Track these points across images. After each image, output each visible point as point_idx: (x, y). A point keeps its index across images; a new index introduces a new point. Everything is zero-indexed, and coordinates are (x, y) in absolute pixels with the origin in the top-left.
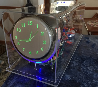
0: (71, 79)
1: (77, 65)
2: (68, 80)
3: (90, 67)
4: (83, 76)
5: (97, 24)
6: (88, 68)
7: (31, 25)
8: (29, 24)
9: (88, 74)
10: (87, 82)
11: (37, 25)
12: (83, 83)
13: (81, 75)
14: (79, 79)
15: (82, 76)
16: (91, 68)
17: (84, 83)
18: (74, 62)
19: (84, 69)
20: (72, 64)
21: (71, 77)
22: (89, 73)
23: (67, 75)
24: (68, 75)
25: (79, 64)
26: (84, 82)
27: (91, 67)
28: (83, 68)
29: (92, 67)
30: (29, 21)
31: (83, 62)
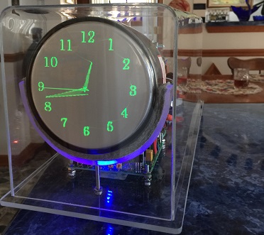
0: (209, 211)
1: (213, 175)
2: (203, 215)
3: (250, 176)
4: (241, 202)
5: (220, 88)
6: (247, 179)
7: (89, 41)
8: (84, 41)
9: (252, 195)
10: (258, 215)
11: (111, 40)
12: (248, 219)
13: (234, 200)
14: (235, 210)
15: (237, 200)
16: (255, 178)
17: (251, 218)
18: (201, 168)
19: (236, 183)
20: (200, 174)
21: (207, 207)
22: (253, 191)
23: (195, 203)
24: (199, 203)
25: (217, 173)
26: (251, 214)
27: (253, 175)
28: (234, 180)
29: (257, 175)
30: (83, 32)
31: (227, 167)
